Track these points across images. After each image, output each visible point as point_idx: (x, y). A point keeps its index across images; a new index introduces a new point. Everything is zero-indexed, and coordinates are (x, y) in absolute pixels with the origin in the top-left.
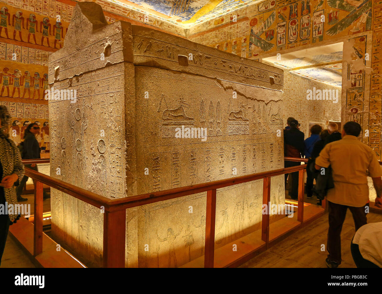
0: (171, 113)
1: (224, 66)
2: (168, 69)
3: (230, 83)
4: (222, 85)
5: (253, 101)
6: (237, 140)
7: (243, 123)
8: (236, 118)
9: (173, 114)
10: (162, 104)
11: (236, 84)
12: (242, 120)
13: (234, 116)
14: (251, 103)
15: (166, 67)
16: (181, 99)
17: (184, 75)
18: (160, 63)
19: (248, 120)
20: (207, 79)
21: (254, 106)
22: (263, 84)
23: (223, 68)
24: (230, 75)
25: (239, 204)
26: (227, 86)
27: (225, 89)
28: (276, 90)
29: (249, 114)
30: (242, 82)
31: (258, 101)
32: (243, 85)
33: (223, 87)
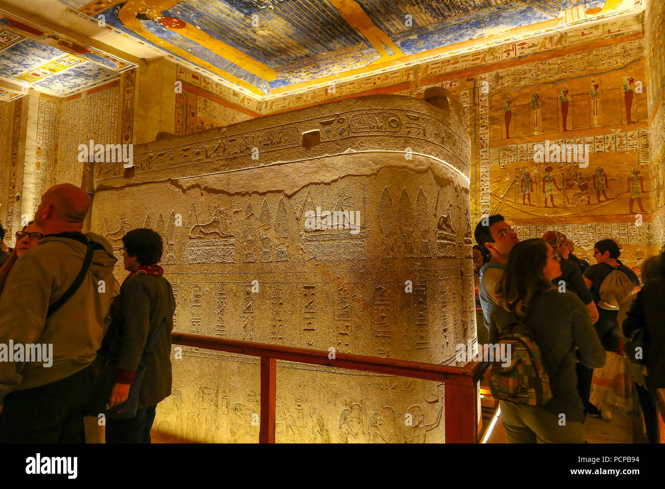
0: (111, 237)
1: (186, 156)
2: (111, 188)
3: (196, 179)
4: (180, 187)
5: (247, 197)
6: (206, 272)
7: (219, 241)
8: (205, 233)
9: (113, 238)
10: (104, 228)
11: (207, 177)
12: (218, 237)
13: (200, 231)
14: (240, 203)
15: (110, 186)
16: (122, 219)
17: (127, 189)
18: (105, 185)
19: (233, 236)
20: (156, 185)
21: (249, 207)
22: (278, 155)
23: (183, 160)
24: (196, 166)
25: (206, 391)
26: (189, 185)
27: (184, 191)
28: (327, 155)
29: (236, 224)
30: (218, 170)
31: (264, 194)
32: (223, 175)
33: (180, 190)
